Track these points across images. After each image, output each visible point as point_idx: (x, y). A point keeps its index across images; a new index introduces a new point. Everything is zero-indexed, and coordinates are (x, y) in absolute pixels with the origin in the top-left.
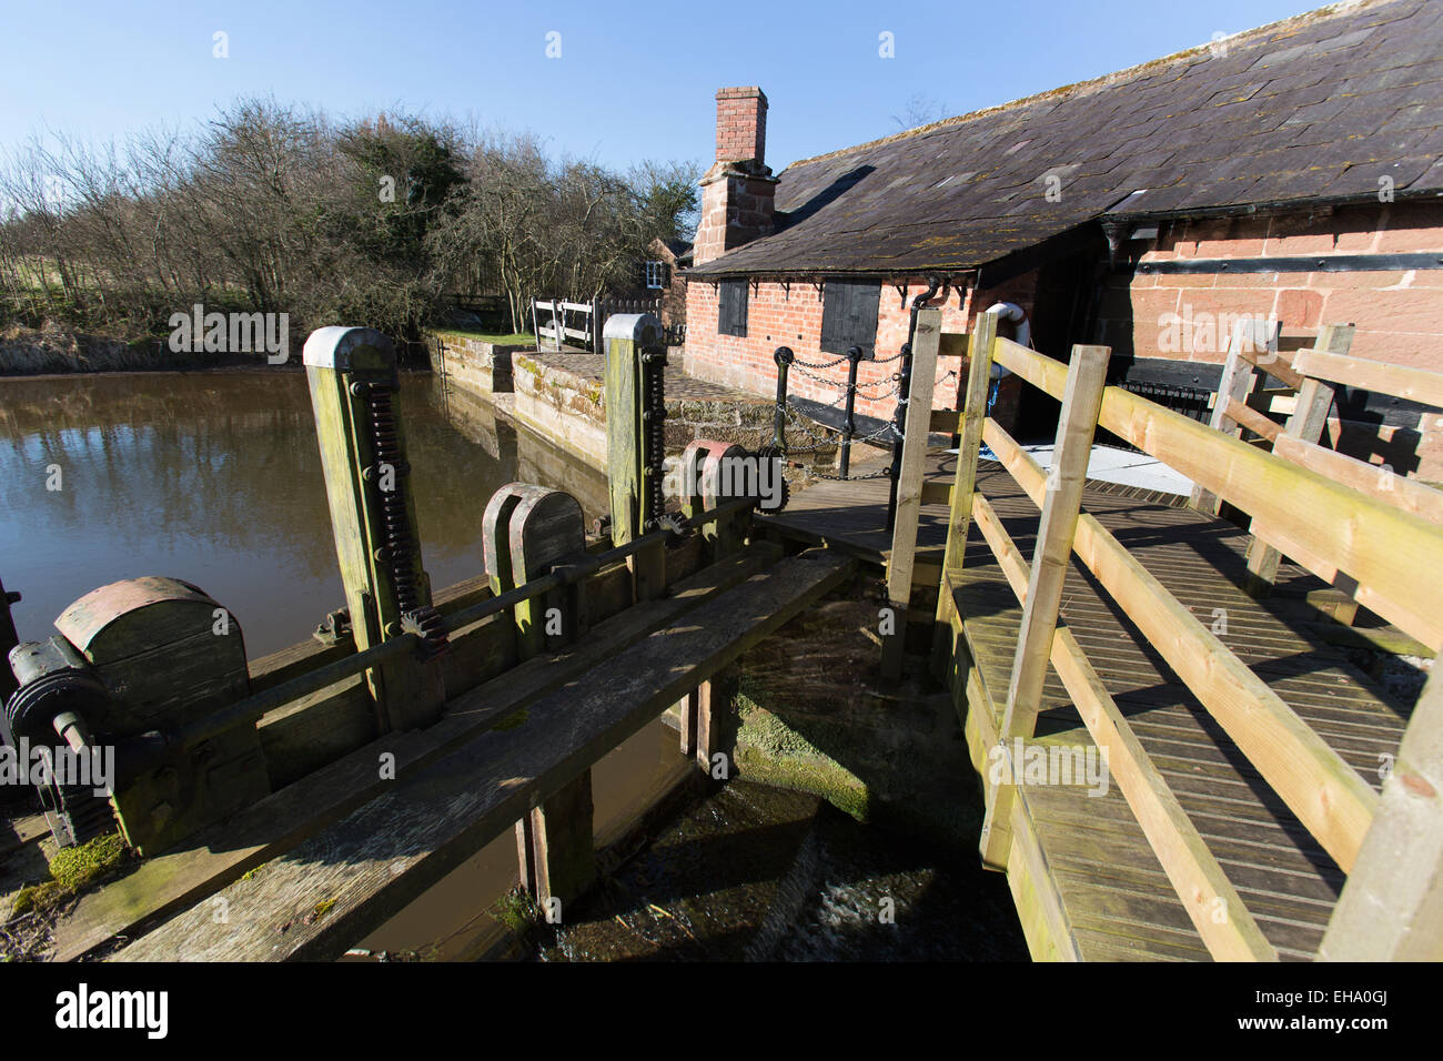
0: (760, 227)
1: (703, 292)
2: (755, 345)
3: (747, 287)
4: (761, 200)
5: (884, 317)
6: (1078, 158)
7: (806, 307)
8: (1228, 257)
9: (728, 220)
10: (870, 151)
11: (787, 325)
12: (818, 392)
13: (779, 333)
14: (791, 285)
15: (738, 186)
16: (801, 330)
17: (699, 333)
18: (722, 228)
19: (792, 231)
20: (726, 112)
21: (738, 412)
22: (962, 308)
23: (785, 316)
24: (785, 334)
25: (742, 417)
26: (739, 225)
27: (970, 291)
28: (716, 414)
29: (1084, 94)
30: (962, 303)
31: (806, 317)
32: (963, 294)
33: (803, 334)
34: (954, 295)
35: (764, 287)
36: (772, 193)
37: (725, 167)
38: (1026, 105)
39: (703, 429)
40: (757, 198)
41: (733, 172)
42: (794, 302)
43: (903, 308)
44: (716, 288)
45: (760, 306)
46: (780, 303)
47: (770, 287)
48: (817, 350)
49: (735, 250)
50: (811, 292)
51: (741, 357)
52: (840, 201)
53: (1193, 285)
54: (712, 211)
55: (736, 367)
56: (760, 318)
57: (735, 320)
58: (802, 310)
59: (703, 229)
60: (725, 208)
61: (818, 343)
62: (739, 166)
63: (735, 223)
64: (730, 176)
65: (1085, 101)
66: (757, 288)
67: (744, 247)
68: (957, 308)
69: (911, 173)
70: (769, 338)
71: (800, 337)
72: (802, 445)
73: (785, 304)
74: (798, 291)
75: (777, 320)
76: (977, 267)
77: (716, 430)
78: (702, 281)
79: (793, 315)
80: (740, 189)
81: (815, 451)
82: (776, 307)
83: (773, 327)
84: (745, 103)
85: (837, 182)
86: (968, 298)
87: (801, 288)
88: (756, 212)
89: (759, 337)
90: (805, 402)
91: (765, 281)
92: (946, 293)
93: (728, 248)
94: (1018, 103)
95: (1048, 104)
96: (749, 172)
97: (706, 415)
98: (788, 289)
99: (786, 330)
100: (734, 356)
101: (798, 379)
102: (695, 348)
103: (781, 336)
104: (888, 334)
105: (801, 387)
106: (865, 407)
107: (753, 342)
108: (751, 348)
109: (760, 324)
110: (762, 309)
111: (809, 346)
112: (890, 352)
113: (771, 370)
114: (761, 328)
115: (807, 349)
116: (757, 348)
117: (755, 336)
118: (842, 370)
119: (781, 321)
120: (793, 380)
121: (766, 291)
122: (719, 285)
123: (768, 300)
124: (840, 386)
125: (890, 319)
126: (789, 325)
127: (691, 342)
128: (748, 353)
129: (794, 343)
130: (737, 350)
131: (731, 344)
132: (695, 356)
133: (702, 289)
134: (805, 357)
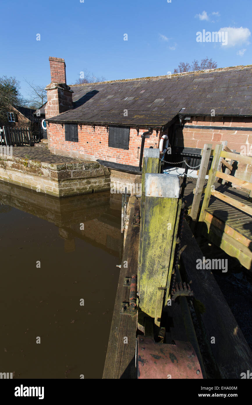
0: (69, 106)
1: (57, 127)
2: (82, 145)
3: (77, 127)
4: (68, 98)
5: (132, 137)
6: (163, 98)
7: (102, 134)
8: (204, 125)
9: (59, 103)
10: (94, 86)
11: (95, 139)
12: (109, 159)
13: (92, 141)
14: (95, 127)
15: (61, 92)
16: (100, 140)
17: (57, 140)
18: (57, 106)
19: (80, 108)
20: (53, 66)
21: (84, 166)
22: (157, 136)
23: (94, 136)
24: (94, 141)
25: (85, 167)
26: (63, 105)
27: (159, 132)
28: (77, 167)
29: (154, 80)
30: (157, 135)
31: (102, 137)
32: (157, 132)
33: (101, 141)
34: (155, 132)
35: (84, 127)
36: (71, 96)
37: (56, 85)
38: (139, 80)
39: (73, 172)
40: (67, 97)
41: (59, 87)
42: (97, 132)
43: (138, 135)
44: (63, 126)
45: (83, 133)
46: (91, 132)
47: (87, 127)
48: (107, 146)
49: (63, 113)
50: (103, 129)
51: (76, 148)
52: (91, 100)
53: (196, 131)
54: (52, 100)
55: (75, 151)
56: (83, 136)
57: (73, 136)
58: (100, 134)
59: (49, 105)
60: (58, 99)
61: (108, 144)
62: (61, 85)
63: (61, 104)
64: (58, 88)
65: (156, 82)
66: (81, 127)
67: (65, 112)
68: (155, 136)
69: (113, 95)
70: (88, 143)
71: (100, 143)
72: (102, 174)
73: (93, 132)
74: (98, 129)
75: (91, 137)
76: (162, 126)
77: (78, 172)
78: (56, 123)
79: (97, 136)
80: (62, 93)
81: (105, 175)
82: (90, 133)
83: (89, 139)
84: (60, 64)
85: (87, 94)
86: (159, 134)
87: (100, 128)
88: (68, 101)
89: (84, 142)
90: (104, 162)
91: (85, 125)
92: (152, 132)
93: (60, 112)
94: (137, 79)
95: (145, 81)
96: (64, 88)
97: (74, 168)
98: (94, 128)
99: (94, 140)
100: (73, 148)
101: (100, 155)
102: (55, 145)
103: (92, 142)
104: (133, 143)
105: (102, 157)
106: (126, 162)
107: (81, 144)
108: (81, 145)
109: (84, 138)
110: (84, 133)
111: (104, 145)
112: (134, 147)
113: (90, 152)
114: (84, 139)
115: (103, 146)
116: (83, 146)
117: (82, 142)
118: (117, 152)
119: (92, 137)
120: (98, 155)
121: (85, 128)
122: (64, 125)
123: (86, 131)
124: (117, 157)
125: (133, 138)
126: (96, 139)
127: (53, 143)
128: (79, 147)
129: (98, 144)
130: (74, 146)
131: (72, 144)
132: (55, 148)
133: (56, 126)
134: (103, 148)
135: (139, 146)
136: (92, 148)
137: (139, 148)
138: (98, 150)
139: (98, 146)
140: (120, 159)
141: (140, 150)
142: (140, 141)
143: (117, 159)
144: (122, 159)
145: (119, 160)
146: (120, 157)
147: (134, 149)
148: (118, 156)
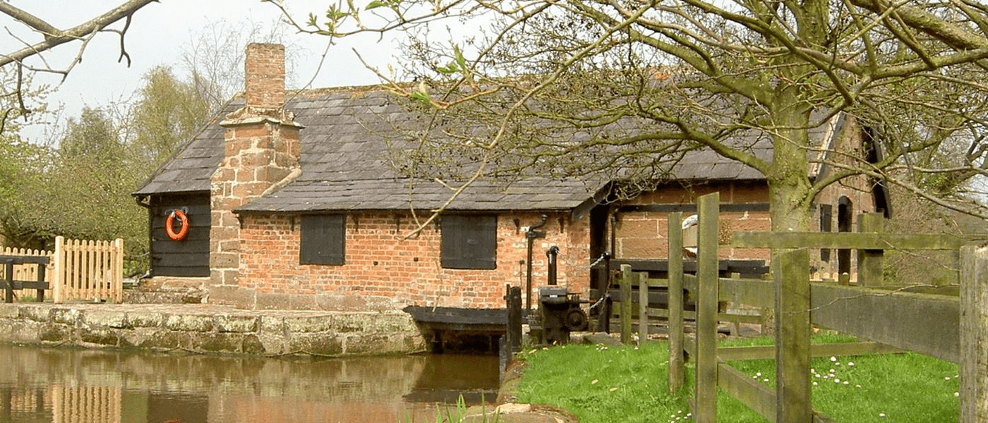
1: (270, 228)
2: (358, 270)
3: (344, 223)
5: (503, 240)
7: (421, 236)
11: (399, 251)
12: (442, 300)
13: (390, 258)
14: (401, 220)
22: (560, 233)
23: (397, 244)
24: (397, 258)
30: (560, 229)
31: (420, 244)
32: (561, 225)
33: (418, 257)
34: (556, 224)
35: (366, 222)
37: (261, 113)
42: (406, 233)
43: (518, 233)
44: (293, 223)
45: (361, 237)
46: (389, 234)
47: (375, 221)
48: (439, 267)
51: (337, 283)
55: (329, 293)
56: (363, 248)
58: (417, 239)
59: (228, 167)
61: (438, 262)
66: (357, 223)
68: (557, 233)
70: (376, 263)
71: (416, 260)
73: (395, 235)
74: (410, 224)
75: (387, 248)
78: (268, 218)
79: (406, 243)
82: (384, 237)
83: (383, 253)
89: (364, 263)
91: (367, 217)
92: (550, 223)
98: (398, 223)
99: (398, 255)
100: (326, 282)
101: (416, 292)
102: (256, 281)
103: (392, 260)
104: (507, 251)
105: (421, 298)
106: (492, 303)
107: (355, 268)
108: (352, 273)
109: (364, 253)
110: (365, 240)
111: (428, 265)
112: (511, 262)
113: (381, 289)
114: (365, 255)
115: (426, 268)
116: (360, 273)
117: (357, 263)
118: (466, 279)
119: (391, 248)
120: (410, 294)
121: (370, 225)
122: (296, 221)
123: (372, 232)
124: (466, 291)
125: (507, 241)
126: (402, 251)
127: (250, 276)
128: (347, 278)
129: (409, 264)
130: (330, 277)
131: (321, 273)
132: (257, 290)
133: (270, 225)
134: (423, 274)
135: (522, 259)
136: (391, 278)
137: (522, 263)
138: (409, 280)
139: (408, 270)
140: (473, 295)
141: (525, 267)
142: (525, 245)
143: (467, 297)
144: (480, 294)
145: (472, 298)
146: (474, 291)
147: (511, 268)
148: (468, 289)
